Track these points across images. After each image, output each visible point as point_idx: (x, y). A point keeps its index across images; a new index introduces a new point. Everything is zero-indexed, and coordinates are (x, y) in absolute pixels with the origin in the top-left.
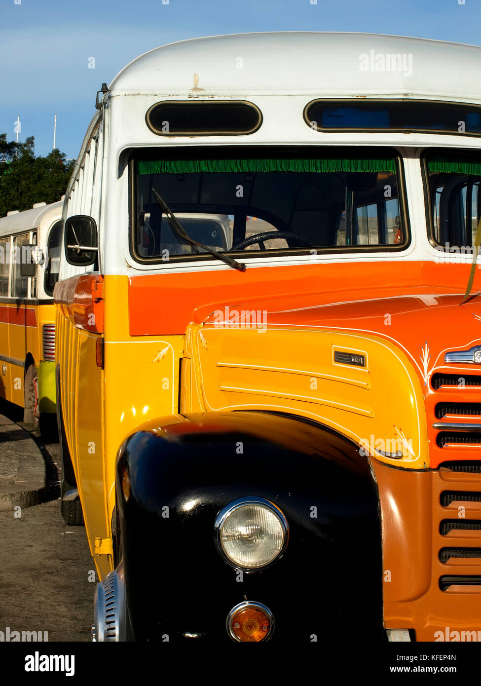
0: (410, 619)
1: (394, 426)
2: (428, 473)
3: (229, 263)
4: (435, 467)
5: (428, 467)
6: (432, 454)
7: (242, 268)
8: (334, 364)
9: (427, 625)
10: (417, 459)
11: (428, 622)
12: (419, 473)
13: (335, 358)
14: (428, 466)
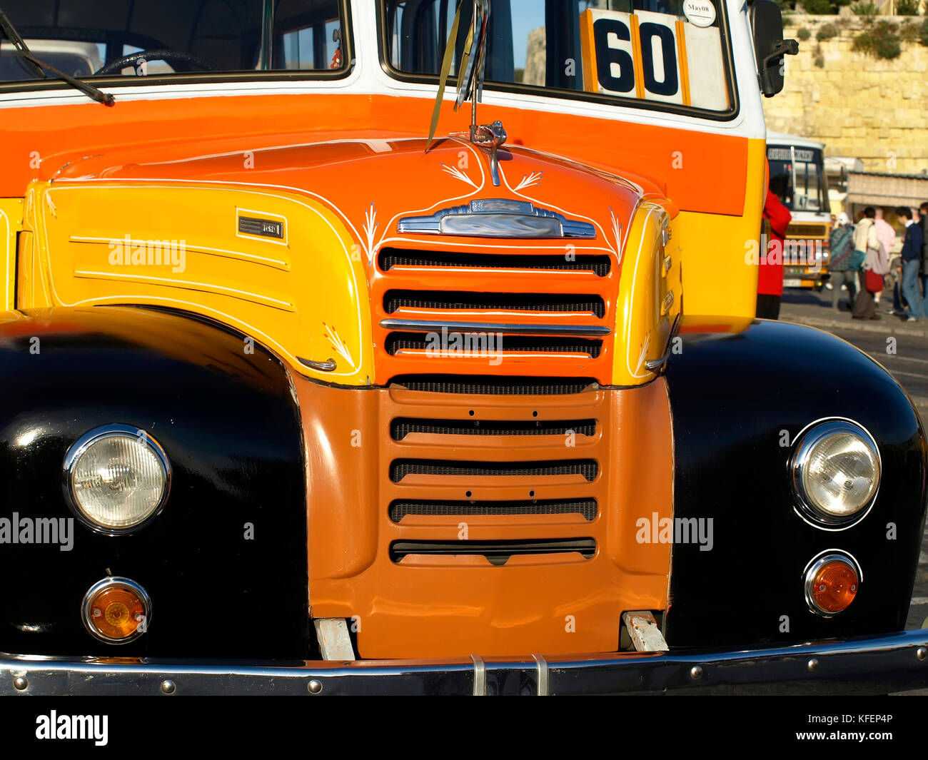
0: (349, 604)
1: (324, 324)
2: (373, 391)
3: (90, 94)
4: (384, 382)
5: (373, 383)
6: (379, 364)
7: (108, 101)
8: (237, 235)
9: (372, 612)
10: (357, 371)
11: (374, 607)
12: (360, 391)
13: (240, 226)
14: (372, 381)
